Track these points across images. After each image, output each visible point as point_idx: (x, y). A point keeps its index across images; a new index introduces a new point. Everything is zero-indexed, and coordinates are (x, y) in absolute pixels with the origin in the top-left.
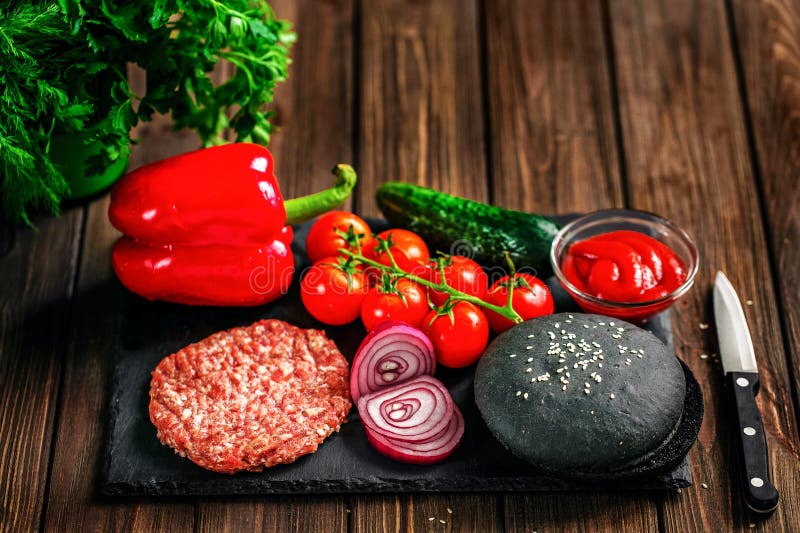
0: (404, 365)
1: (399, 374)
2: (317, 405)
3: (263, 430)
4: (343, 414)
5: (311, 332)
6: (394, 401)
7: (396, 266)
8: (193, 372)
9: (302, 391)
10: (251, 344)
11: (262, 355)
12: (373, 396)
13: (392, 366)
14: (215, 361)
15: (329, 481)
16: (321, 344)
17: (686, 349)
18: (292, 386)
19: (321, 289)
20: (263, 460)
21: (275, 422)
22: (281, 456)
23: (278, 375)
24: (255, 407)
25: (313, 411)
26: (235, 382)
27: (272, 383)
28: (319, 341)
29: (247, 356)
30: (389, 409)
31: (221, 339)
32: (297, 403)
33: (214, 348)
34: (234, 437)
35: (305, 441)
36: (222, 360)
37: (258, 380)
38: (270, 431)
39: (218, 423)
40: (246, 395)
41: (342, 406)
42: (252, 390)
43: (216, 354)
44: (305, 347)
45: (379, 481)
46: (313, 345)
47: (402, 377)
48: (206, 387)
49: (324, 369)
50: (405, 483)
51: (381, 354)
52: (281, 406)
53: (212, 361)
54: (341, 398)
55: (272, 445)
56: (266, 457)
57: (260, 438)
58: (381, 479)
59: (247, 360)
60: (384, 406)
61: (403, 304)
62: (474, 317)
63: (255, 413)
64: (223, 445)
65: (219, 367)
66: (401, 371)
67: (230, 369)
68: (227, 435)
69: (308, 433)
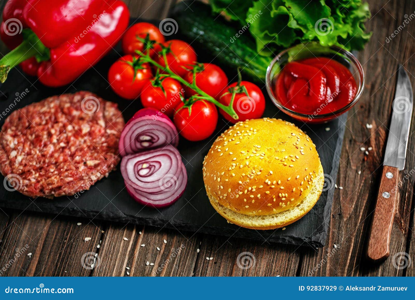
0: (155, 137)
1: (153, 143)
2: (96, 159)
3: (56, 172)
4: (112, 166)
5: (108, 104)
6: (145, 162)
7: (168, 68)
8: (27, 124)
9: (89, 147)
10: (69, 108)
11: (74, 117)
12: (133, 156)
13: (147, 138)
14: (43, 117)
15: (92, 211)
16: (111, 114)
17: (353, 142)
18: (85, 142)
19: (118, 77)
20: (53, 193)
21: (65, 168)
22: (64, 192)
23: (78, 133)
24: (56, 155)
25: (91, 163)
26: (50, 135)
27: (72, 138)
28: (111, 111)
29: (64, 116)
30: (140, 167)
31: (51, 102)
32: (83, 156)
33: (45, 109)
34: (37, 175)
35: (81, 184)
36: (47, 118)
37: (65, 135)
38: (60, 174)
39: (31, 164)
40: (54, 144)
41: (113, 160)
42: (59, 141)
43: (44, 113)
44: (101, 115)
45: (124, 216)
46: (107, 114)
47: (155, 144)
48: (31, 135)
49: (109, 131)
50: (140, 219)
51: (140, 131)
52: (73, 156)
53: (41, 118)
54: (113, 155)
55: (59, 184)
56: (55, 191)
57: (53, 178)
58: (125, 214)
59: (63, 119)
60: (137, 165)
61: (163, 95)
62: (207, 111)
63: (56, 159)
64: (29, 180)
65: (44, 122)
66: (154, 141)
67: (50, 126)
68: (34, 172)
69: (85, 178)
